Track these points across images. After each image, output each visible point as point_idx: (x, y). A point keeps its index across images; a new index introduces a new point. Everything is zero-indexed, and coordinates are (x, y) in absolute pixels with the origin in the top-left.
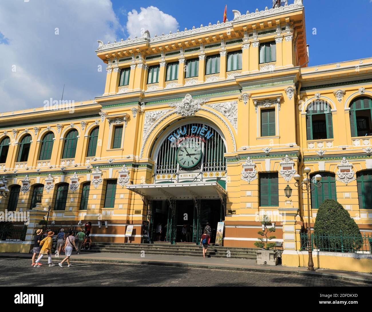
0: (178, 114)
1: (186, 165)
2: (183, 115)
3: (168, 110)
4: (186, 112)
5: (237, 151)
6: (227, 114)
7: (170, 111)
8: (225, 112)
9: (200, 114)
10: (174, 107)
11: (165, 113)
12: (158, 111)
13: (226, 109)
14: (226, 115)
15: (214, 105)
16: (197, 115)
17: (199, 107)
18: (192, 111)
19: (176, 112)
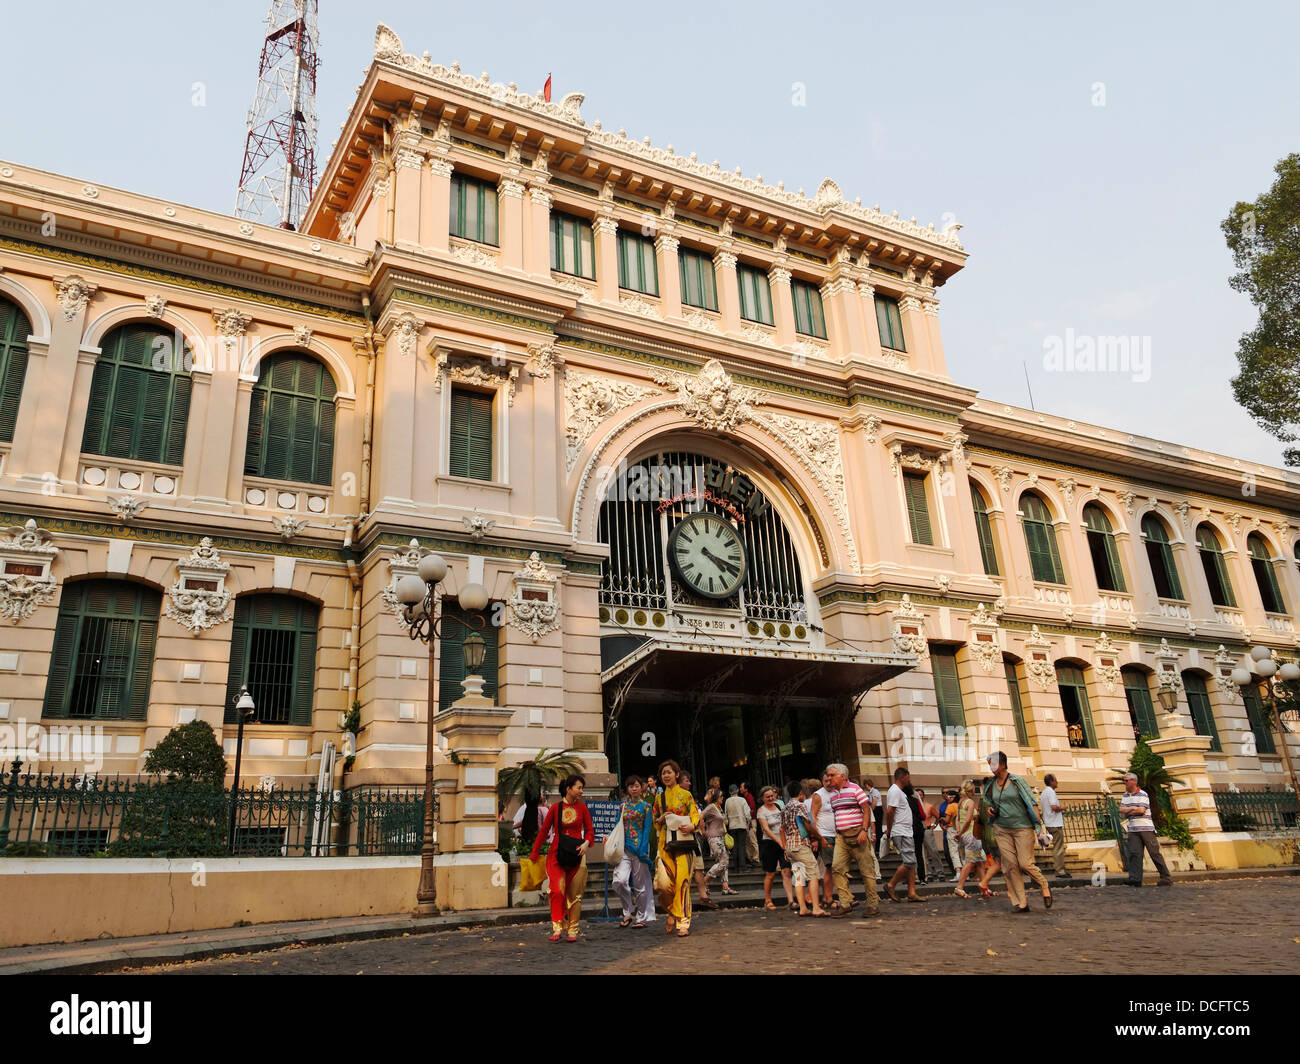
0: (684, 413)
1: (703, 587)
2: (701, 422)
3: (649, 390)
4: (712, 415)
5: (862, 572)
6: (819, 457)
7: (652, 394)
8: (813, 448)
9: (747, 433)
10: (666, 384)
11: (638, 397)
12: (614, 382)
13: (816, 443)
14: (816, 458)
15: (781, 419)
16: (739, 434)
17: (749, 412)
18: (730, 419)
19: (678, 406)
